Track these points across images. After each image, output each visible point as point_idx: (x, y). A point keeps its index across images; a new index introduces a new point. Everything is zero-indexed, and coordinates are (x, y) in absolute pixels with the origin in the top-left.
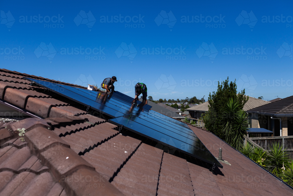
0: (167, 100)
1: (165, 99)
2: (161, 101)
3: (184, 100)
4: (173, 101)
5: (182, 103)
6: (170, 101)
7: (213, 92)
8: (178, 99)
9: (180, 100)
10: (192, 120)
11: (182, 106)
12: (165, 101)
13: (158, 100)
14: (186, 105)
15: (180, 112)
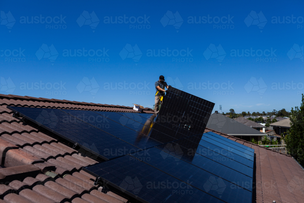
0: (251, 113)
1: (249, 112)
2: (244, 114)
3: (271, 113)
4: (258, 114)
5: (269, 116)
6: (254, 114)
7: (296, 108)
8: (264, 112)
9: (266, 112)
10: (275, 137)
11: (268, 120)
12: (249, 114)
13: (241, 113)
14: (273, 119)
15: (264, 127)
